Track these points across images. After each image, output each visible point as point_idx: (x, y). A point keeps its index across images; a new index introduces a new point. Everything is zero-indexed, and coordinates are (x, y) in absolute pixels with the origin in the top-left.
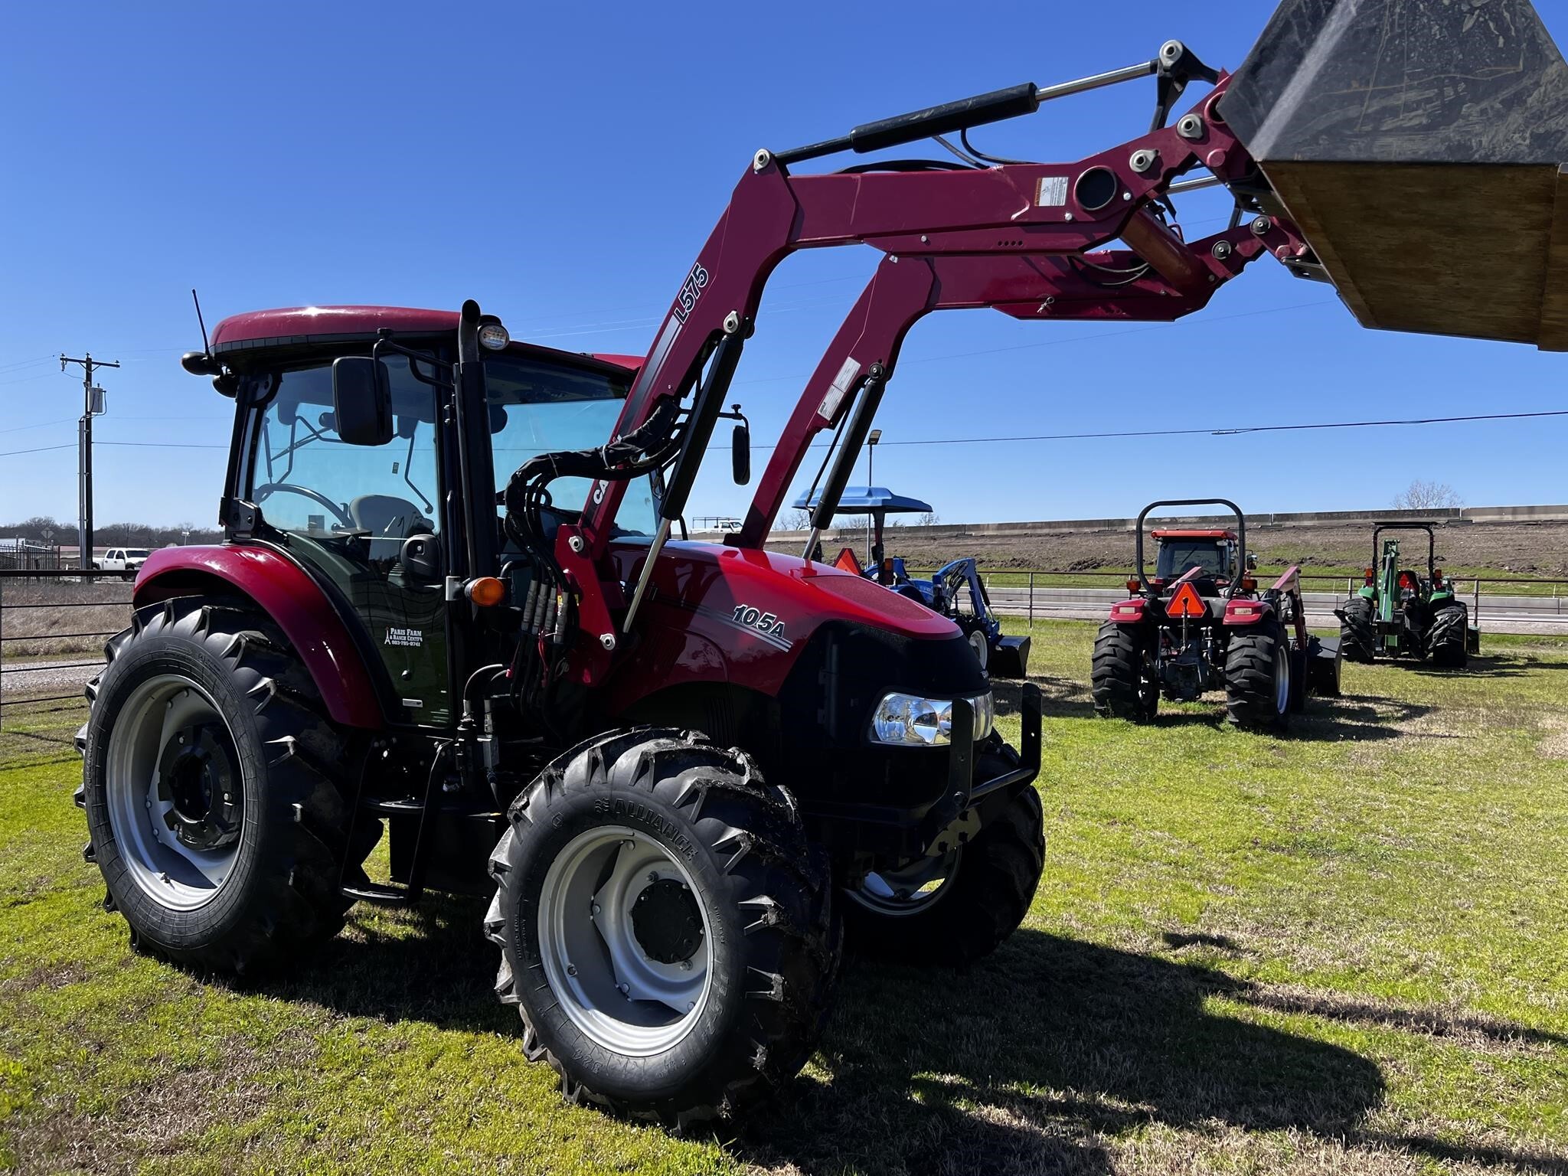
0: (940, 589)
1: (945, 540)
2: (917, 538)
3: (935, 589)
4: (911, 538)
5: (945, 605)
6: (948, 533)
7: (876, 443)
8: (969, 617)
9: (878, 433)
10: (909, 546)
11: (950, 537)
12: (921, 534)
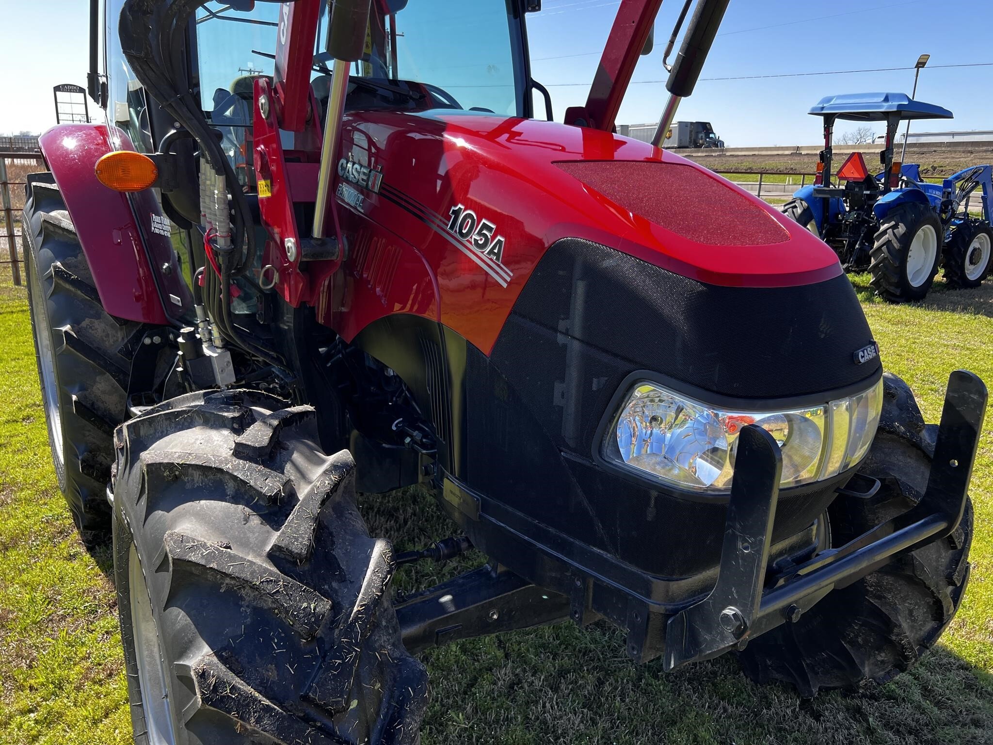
0: (949, 193)
1: (981, 154)
2: (955, 152)
3: (944, 193)
4: (950, 151)
5: (952, 208)
6: (984, 148)
7: (923, 67)
8: (976, 220)
9: (927, 57)
10: (947, 158)
11: (986, 151)
12: (960, 149)
